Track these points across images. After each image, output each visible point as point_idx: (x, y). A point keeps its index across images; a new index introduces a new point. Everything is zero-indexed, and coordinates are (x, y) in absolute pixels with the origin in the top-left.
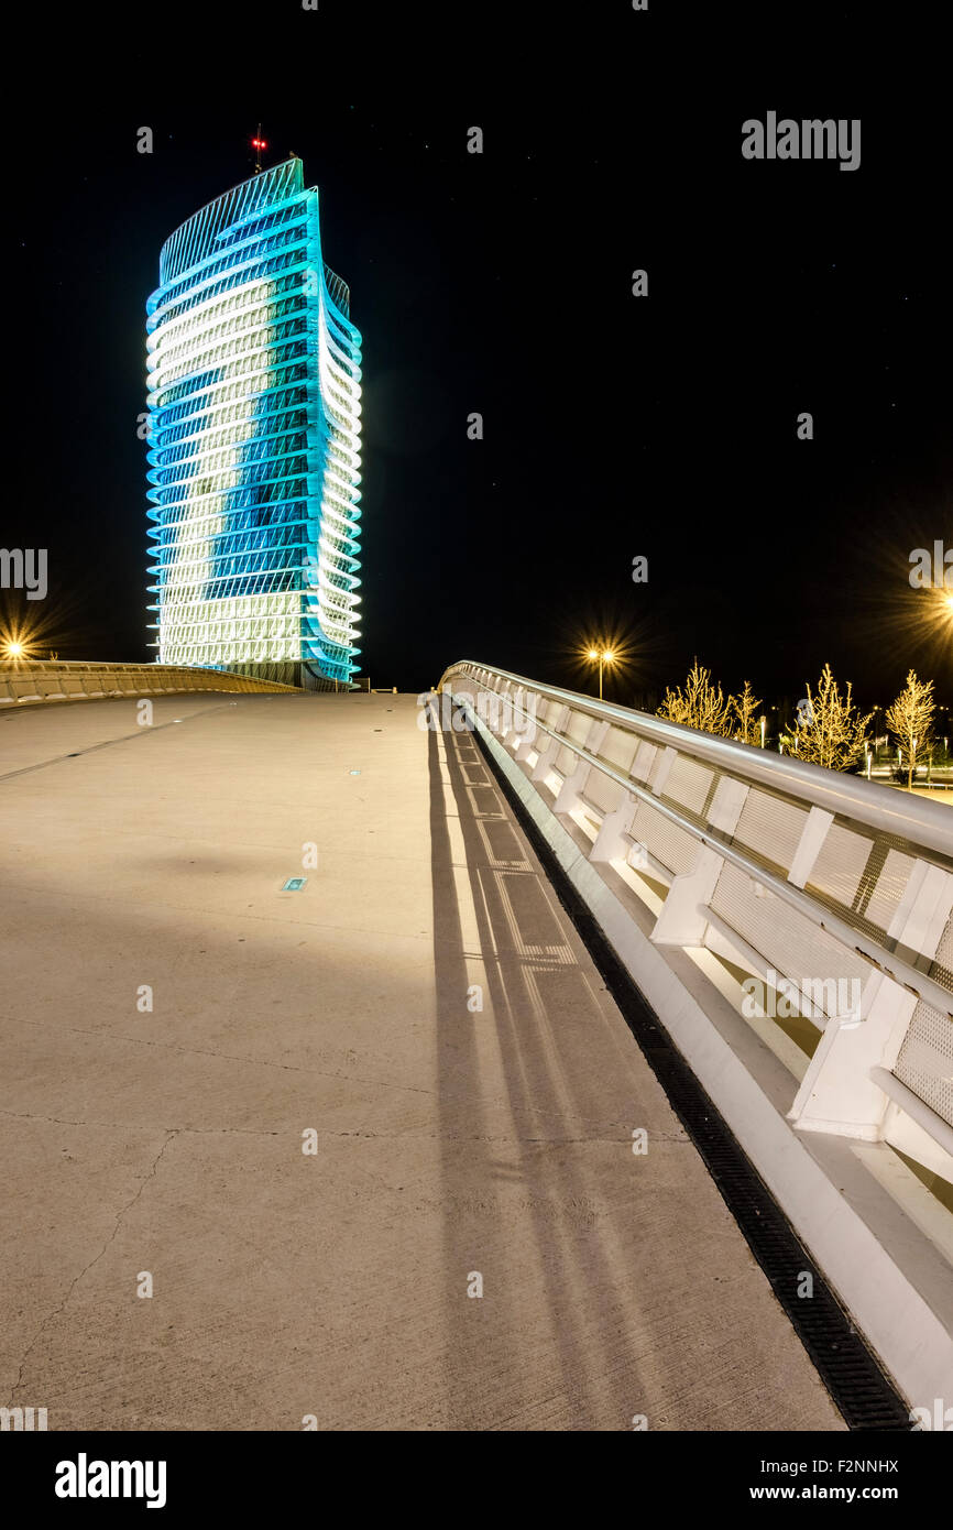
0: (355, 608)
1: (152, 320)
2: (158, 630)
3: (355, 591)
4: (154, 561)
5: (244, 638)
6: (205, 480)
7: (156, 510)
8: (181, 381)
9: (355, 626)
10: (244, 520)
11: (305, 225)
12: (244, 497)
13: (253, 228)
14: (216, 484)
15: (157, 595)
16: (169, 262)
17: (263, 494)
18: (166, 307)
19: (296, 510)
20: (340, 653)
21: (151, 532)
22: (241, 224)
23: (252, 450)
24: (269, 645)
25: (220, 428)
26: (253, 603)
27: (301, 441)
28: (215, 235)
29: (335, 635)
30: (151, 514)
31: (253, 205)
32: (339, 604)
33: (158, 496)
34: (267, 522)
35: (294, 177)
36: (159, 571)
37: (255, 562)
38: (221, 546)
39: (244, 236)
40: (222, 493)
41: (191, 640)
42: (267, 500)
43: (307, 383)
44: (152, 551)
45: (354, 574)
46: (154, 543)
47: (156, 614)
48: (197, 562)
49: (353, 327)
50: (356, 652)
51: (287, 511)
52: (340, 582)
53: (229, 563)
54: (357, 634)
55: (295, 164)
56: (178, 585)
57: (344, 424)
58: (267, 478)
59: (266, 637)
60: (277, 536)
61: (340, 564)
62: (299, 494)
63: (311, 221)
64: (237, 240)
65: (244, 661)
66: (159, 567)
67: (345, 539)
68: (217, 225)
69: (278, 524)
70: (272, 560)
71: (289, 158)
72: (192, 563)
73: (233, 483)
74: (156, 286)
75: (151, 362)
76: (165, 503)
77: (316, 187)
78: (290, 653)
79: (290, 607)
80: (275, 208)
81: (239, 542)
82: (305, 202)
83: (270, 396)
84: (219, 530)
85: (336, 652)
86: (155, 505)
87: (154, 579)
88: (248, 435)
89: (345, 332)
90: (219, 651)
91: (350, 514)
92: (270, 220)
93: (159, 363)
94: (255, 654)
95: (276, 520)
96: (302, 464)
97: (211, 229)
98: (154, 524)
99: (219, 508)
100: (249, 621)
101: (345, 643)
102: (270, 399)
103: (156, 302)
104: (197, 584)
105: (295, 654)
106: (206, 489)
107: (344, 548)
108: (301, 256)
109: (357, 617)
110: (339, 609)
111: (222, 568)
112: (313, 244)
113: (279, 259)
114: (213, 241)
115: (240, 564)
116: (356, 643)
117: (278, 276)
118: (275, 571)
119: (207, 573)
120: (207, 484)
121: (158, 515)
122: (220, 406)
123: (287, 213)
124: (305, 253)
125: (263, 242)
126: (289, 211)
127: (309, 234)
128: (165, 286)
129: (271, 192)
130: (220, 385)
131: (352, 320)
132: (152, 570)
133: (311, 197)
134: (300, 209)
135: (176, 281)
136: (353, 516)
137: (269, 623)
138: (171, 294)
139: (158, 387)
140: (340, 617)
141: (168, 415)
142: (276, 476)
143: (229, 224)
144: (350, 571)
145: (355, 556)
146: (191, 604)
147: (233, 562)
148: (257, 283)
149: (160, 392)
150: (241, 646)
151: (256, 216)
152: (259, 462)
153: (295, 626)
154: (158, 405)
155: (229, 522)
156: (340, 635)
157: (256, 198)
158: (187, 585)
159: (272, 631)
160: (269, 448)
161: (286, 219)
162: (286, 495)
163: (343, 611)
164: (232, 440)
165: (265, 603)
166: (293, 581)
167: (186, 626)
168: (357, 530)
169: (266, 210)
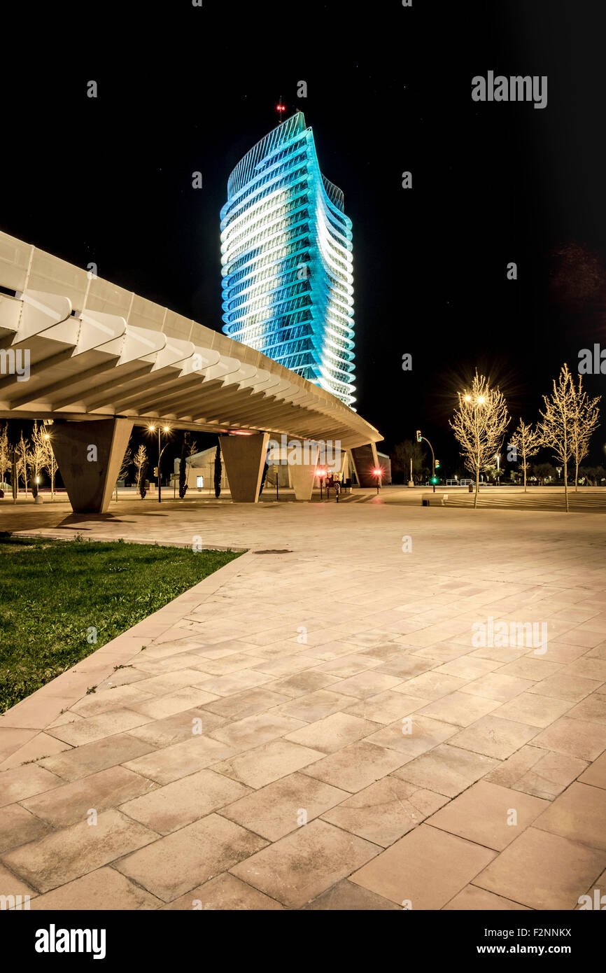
0: (353, 394)
1: (223, 224)
3: (352, 383)
8: (239, 258)
11: (305, 152)
12: (274, 324)
13: (276, 158)
14: (259, 317)
16: (232, 187)
18: (230, 215)
19: (304, 330)
22: (270, 157)
23: (277, 295)
25: (260, 283)
28: (255, 167)
31: (276, 145)
32: (341, 391)
33: (228, 317)
34: (288, 338)
35: (298, 124)
39: (272, 164)
40: (262, 322)
42: (287, 325)
43: (310, 249)
45: (351, 372)
49: (346, 216)
51: (299, 331)
52: (342, 378)
55: (299, 116)
57: (341, 277)
58: (287, 311)
60: (294, 347)
61: (341, 366)
62: (306, 320)
63: (310, 148)
64: (267, 168)
67: (344, 350)
68: (256, 160)
69: (294, 339)
71: (295, 112)
73: (268, 316)
74: (226, 201)
75: (223, 248)
77: (312, 127)
80: (288, 144)
81: (279, 351)
82: (305, 138)
83: (288, 261)
86: (226, 323)
88: (276, 286)
89: (341, 220)
91: (347, 334)
92: (285, 152)
93: (227, 247)
95: (293, 336)
96: (308, 300)
97: (253, 162)
99: (260, 332)
103: (225, 211)
106: (253, 321)
107: (344, 355)
108: (304, 171)
109: (354, 400)
110: (342, 394)
112: (312, 162)
113: (291, 175)
114: (254, 170)
117: (290, 186)
120: (254, 318)
122: (260, 270)
123: (296, 146)
124: (307, 169)
125: (282, 166)
126: (296, 145)
127: (310, 156)
128: (232, 199)
129: (286, 135)
130: (260, 257)
131: (345, 212)
133: (308, 134)
134: (303, 142)
135: (234, 199)
136: (350, 335)
138: (232, 207)
139: (228, 262)
141: (233, 279)
142: (292, 309)
143: (263, 159)
144: (348, 370)
145: (351, 361)
148: (280, 192)
149: (229, 265)
151: (278, 151)
152: (282, 302)
154: (228, 273)
155: (266, 341)
157: (278, 140)
160: (288, 293)
161: (295, 149)
162: (299, 320)
163: (344, 395)
164: (267, 290)
168: (352, 345)
169: (283, 147)
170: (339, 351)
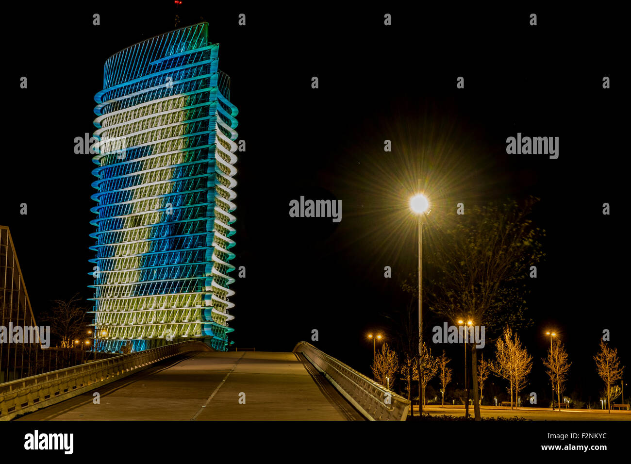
0: (230, 299)
3: (230, 287)
5: (162, 322)
6: (136, 217)
10: (164, 245)
11: (209, 65)
12: (164, 230)
13: (174, 62)
14: (144, 220)
15: (95, 291)
17: (177, 229)
19: (199, 241)
20: (221, 331)
21: (93, 248)
22: (166, 58)
23: (172, 200)
24: (180, 326)
25: (148, 184)
26: (169, 298)
27: (203, 197)
28: (148, 63)
30: (94, 235)
31: (176, 47)
34: (180, 247)
35: (203, 34)
36: (96, 275)
37: (171, 272)
38: (146, 260)
39: (169, 66)
40: (148, 226)
41: (123, 322)
42: (180, 233)
43: (207, 161)
48: (129, 270)
50: (231, 330)
51: (194, 241)
53: (153, 272)
54: (231, 318)
55: (204, 26)
56: (113, 284)
58: (180, 219)
59: (177, 322)
60: (187, 256)
62: (202, 230)
63: (214, 62)
64: (164, 67)
65: (161, 337)
68: (150, 54)
69: (188, 249)
70: (183, 272)
72: (125, 271)
73: (156, 221)
76: (105, 229)
77: (218, 43)
78: (194, 332)
79: (194, 302)
80: (190, 52)
81: (160, 259)
82: (210, 51)
83: (184, 167)
84: (146, 250)
88: (168, 190)
90: (144, 330)
92: (186, 57)
95: (186, 246)
96: (203, 212)
98: (96, 242)
99: (146, 236)
100: (166, 310)
101: (223, 324)
102: (183, 170)
103: (101, 97)
104: (128, 285)
105: (197, 333)
106: (137, 223)
108: (206, 83)
109: (231, 305)
110: (220, 300)
111: (147, 274)
112: (214, 77)
113: (192, 83)
114: (147, 65)
115: (160, 273)
116: (230, 324)
117: (191, 93)
118: (185, 279)
119: (136, 278)
120: (137, 220)
122: (149, 171)
123: (198, 57)
124: (209, 82)
126: (199, 55)
127: (212, 71)
128: (107, 89)
129: (188, 41)
130: (149, 157)
133: (214, 48)
134: (207, 54)
135: (115, 88)
137: (181, 312)
139: (100, 153)
140: (221, 306)
141: (109, 171)
142: (187, 218)
144: (227, 272)
146: (124, 298)
147: (155, 272)
148: (176, 96)
150: (160, 327)
151: (177, 55)
152: (175, 208)
153: (197, 314)
154: (100, 165)
155: (153, 246)
158: (121, 284)
159: (182, 317)
160: (183, 200)
161: (197, 60)
162: (194, 230)
164: (157, 192)
165: (178, 299)
166: (197, 285)
169: (183, 52)
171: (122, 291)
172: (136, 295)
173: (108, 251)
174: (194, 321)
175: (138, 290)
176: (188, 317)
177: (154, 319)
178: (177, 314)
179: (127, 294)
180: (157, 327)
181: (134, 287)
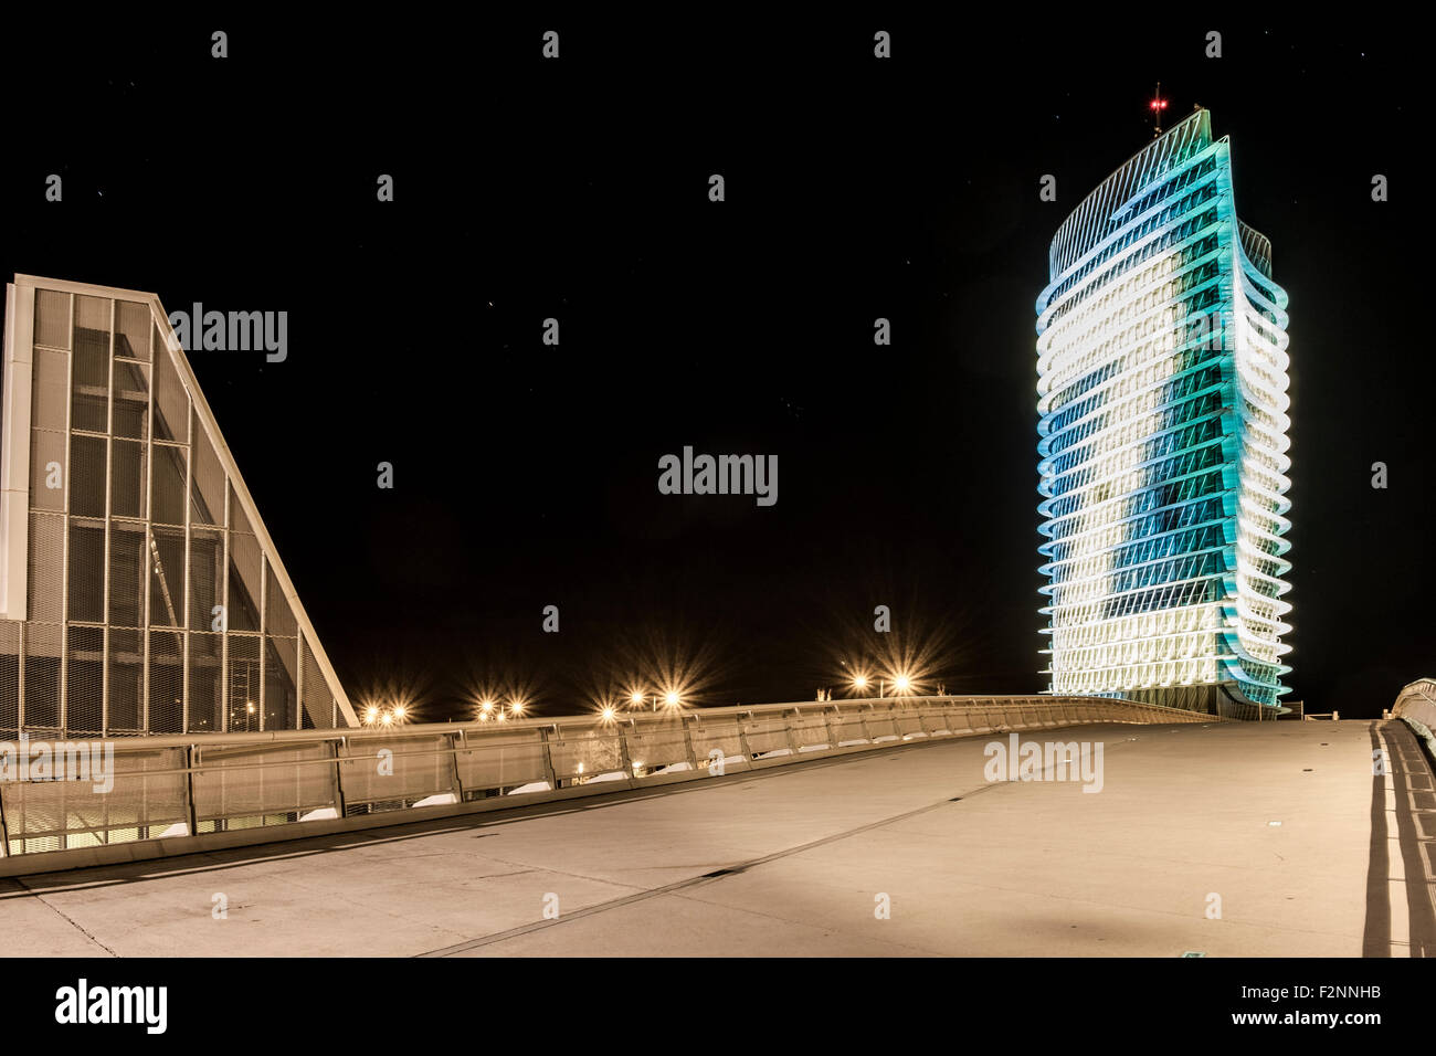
0: (1285, 618)
1: (1041, 321)
2: (1051, 654)
3: (1284, 598)
4: (1046, 580)
5: (1149, 660)
6: (1102, 486)
7: (1048, 524)
8: (1074, 381)
9: (1285, 639)
10: (1147, 526)
11: (1214, 182)
12: (1147, 501)
13: (1153, 198)
14: (1114, 489)
15: (1050, 617)
16: (1059, 255)
17: (1169, 494)
18: (1057, 303)
19: (1208, 509)
20: (1266, 672)
21: (1043, 549)
22: (1139, 196)
23: (1157, 446)
24: (1178, 666)
25: (1119, 425)
26: (1158, 619)
27: (1214, 428)
28: (1110, 215)
29: (1260, 651)
30: (1043, 529)
31: (1153, 173)
32: (1258, 613)
33: (1050, 509)
34: (1174, 526)
35: (1199, 131)
36: (1051, 591)
37: (1160, 573)
38: (1122, 558)
39: (1143, 210)
40: (1121, 498)
41: (1087, 665)
42: (1174, 501)
43: (1222, 361)
44: (1044, 570)
45: (1283, 577)
46: (1047, 560)
47: (1049, 637)
48: (1094, 578)
49: (1275, 286)
50: (1287, 669)
51: (1198, 511)
52: (1265, 589)
53: (1131, 576)
54: (1287, 649)
55: (1202, 118)
56: (1072, 605)
57: (1267, 401)
59: (1174, 658)
60: (1187, 540)
61: (1265, 567)
62: (1213, 490)
63: (1223, 176)
64: (1135, 215)
65: (1148, 686)
66: (1053, 586)
67: (1271, 537)
68: (1112, 203)
69: (1188, 528)
70: (1182, 569)
71: (1193, 111)
72: (1087, 580)
73: (1134, 486)
74: (1046, 282)
75: (1041, 366)
76: (1057, 516)
77: (1227, 137)
78: (1202, 676)
79: (1202, 621)
80: (1178, 171)
81: (1142, 551)
82: (1214, 156)
83: (1176, 382)
84: (1118, 540)
85: (1260, 671)
86: (1047, 519)
87: (1046, 600)
88: (1151, 430)
89: (1267, 294)
90: (1119, 675)
91: (1277, 506)
92: (1172, 185)
93: (1050, 364)
94: (1161, 678)
95: (1185, 523)
96: (1216, 455)
97: (1105, 209)
98: (1047, 539)
99: (1118, 515)
100: (1154, 640)
101: (1271, 661)
102: (1178, 386)
103: (1046, 300)
104: (1093, 602)
105: (1209, 676)
106: (1103, 496)
107: (1269, 547)
108: (1210, 217)
109: (1287, 628)
110: (1264, 620)
111: (1123, 583)
112: (1225, 201)
113: (1184, 226)
114: (1108, 221)
115: (1143, 576)
116: (1285, 659)
117: (1182, 246)
118: (1185, 582)
119: (1104, 590)
120: (1104, 490)
121: (1051, 530)
122: (1119, 402)
123: (1194, 172)
124: (1216, 213)
125: (1165, 212)
126: (1195, 170)
127: (1220, 191)
128: (1055, 282)
129: (1174, 155)
130: (1118, 378)
131: (1275, 279)
132: (1044, 590)
133: (1221, 149)
134: (1208, 165)
135: (1067, 274)
136: (1281, 508)
137: (1178, 642)
138: (1062, 289)
139: (1050, 390)
140: (1265, 630)
141: (1061, 420)
142: (1184, 472)
143: (1126, 200)
144: (1278, 574)
145: (1283, 556)
146: (1087, 625)
147: (1135, 574)
148: (1160, 257)
149: (1052, 395)
150: (1145, 669)
151: (1158, 184)
152: (1163, 459)
153: (1209, 643)
154: (1050, 411)
155: (1130, 530)
156: (1266, 651)
157: (1156, 164)
158: (1082, 604)
159: (1181, 651)
160: (1176, 441)
161: (1192, 180)
162: (1197, 492)
163: (1269, 622)
164: (1133, 437)
165: (1173, 619)
166: (1206, 591)
167: (1082, 649)
168: (1286, 525)
169: (1168, 175)
170: (1260, 540)
171: (1083, 612)
172: (1106, 617)
173: (1064, 551)
174: (1202, 655)
175: (1108, 609)
176: (1192, 648)
177: (1134, 656)
178: (1173, 646)
179: (1093, 618)
180: (1140, 669)
181: (1102, 606)
